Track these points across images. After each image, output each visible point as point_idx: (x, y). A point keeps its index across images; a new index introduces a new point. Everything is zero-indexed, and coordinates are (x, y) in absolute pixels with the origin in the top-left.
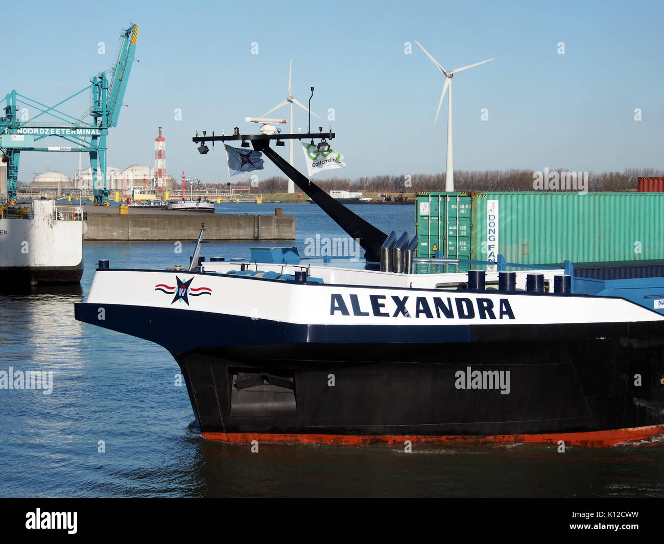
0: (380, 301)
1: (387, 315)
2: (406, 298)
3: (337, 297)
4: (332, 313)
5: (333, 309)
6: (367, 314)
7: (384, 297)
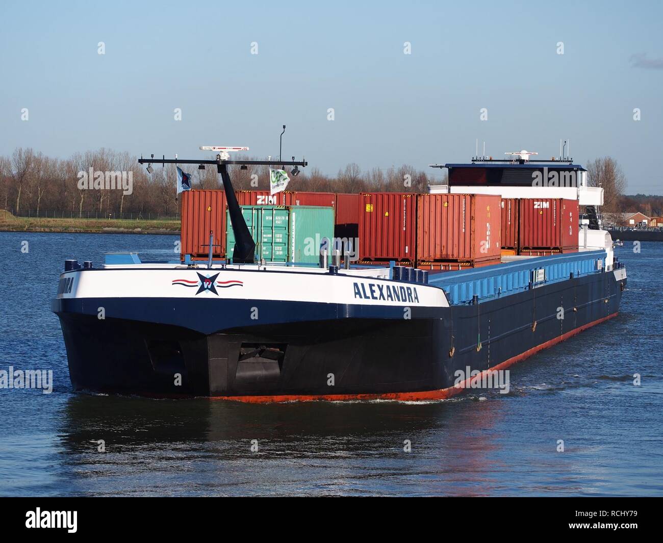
0: (373, 288)
1: (376, 298)
2: (382, 286)
3: (356, 285)
4: (356, 297)
5: (356, 294)
6: (369, 298)
7: (374, 285)
